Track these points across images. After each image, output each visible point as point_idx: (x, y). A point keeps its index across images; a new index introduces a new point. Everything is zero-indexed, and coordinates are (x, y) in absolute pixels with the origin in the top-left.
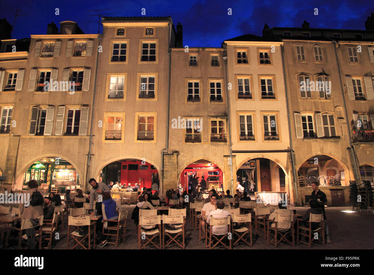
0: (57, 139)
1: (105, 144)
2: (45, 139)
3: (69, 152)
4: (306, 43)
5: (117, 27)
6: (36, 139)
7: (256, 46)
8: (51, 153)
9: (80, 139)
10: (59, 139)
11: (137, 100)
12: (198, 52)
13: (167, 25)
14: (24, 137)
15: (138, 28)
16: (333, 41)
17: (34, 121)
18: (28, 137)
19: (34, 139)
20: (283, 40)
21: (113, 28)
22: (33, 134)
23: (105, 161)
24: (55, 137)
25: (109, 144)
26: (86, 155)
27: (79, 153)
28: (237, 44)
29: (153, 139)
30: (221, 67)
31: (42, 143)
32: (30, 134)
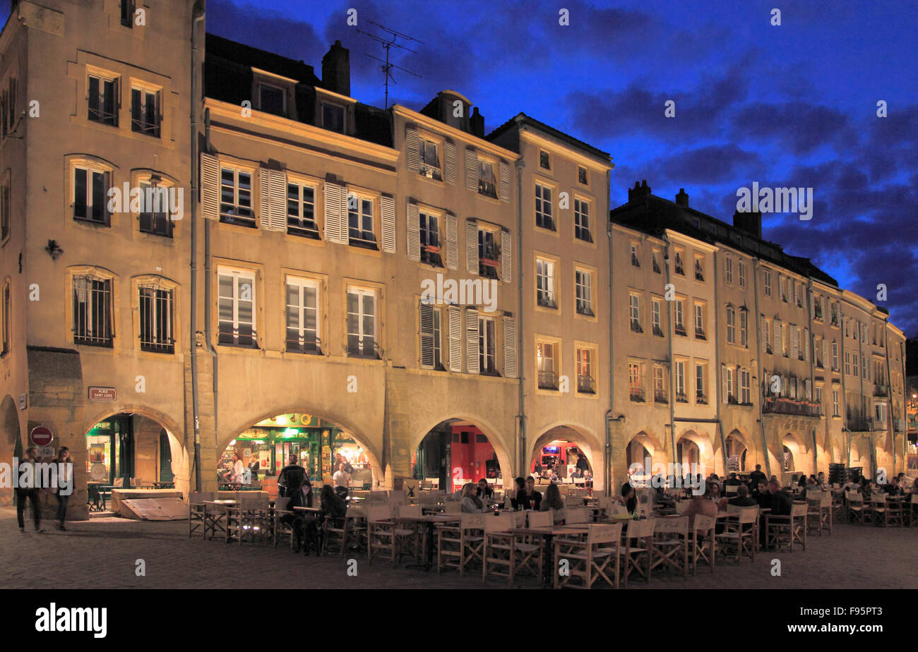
0: (470, 381)
1: (539, 396)
2: (449, 378)
3: (491, 409)
4: (734, 254)
5: (540, 146)
6: (435, 377)
7: (692, 246)
8: (464, 411)
9: (505, 384)
10: (473, 382)
11: (575, 317)
12: (640, 240)
13: (606, 171)
14: (412, 370)
15: (569, 162)
16: (755, 258)
17: (427, 334)
18: (421, 372)
19: (431, 376)
20: (716, 244)
21: (535, 147)
22: (431, 367)
23: (541, 429)
24: (466, 376)
25: (544, 397)
26: (516, 417)
27: (505, 412)
28: (676, 237)
29: (593, 393)
30: (662, 275)
31: (445, 386)
32: (425, 367)
